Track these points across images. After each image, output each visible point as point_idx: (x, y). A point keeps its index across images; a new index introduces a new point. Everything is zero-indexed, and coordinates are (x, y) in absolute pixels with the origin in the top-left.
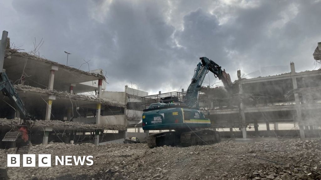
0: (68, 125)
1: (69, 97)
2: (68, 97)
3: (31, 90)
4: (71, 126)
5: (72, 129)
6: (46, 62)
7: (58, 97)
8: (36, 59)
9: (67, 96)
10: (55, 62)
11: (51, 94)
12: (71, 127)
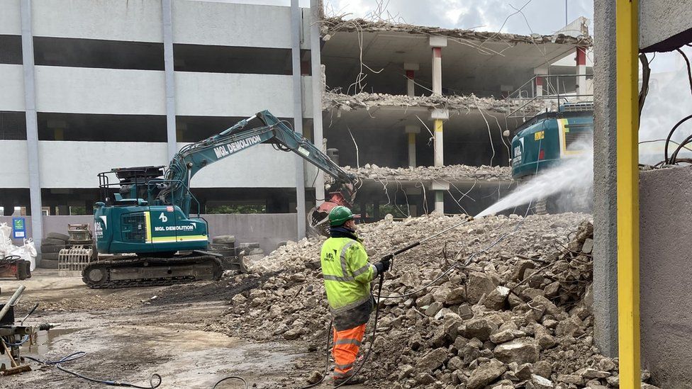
0: (484, 175)
1: (479, 107)
2: (477, 108)
3: (382, 103)
4: (494, 176)
5: (497, 182)
6: (411, 32)
7: (453, 111)
8: (383, 29)
9: (472, 106)
10: (431, 26)
11: (433, 105)
12: (495, 178)
